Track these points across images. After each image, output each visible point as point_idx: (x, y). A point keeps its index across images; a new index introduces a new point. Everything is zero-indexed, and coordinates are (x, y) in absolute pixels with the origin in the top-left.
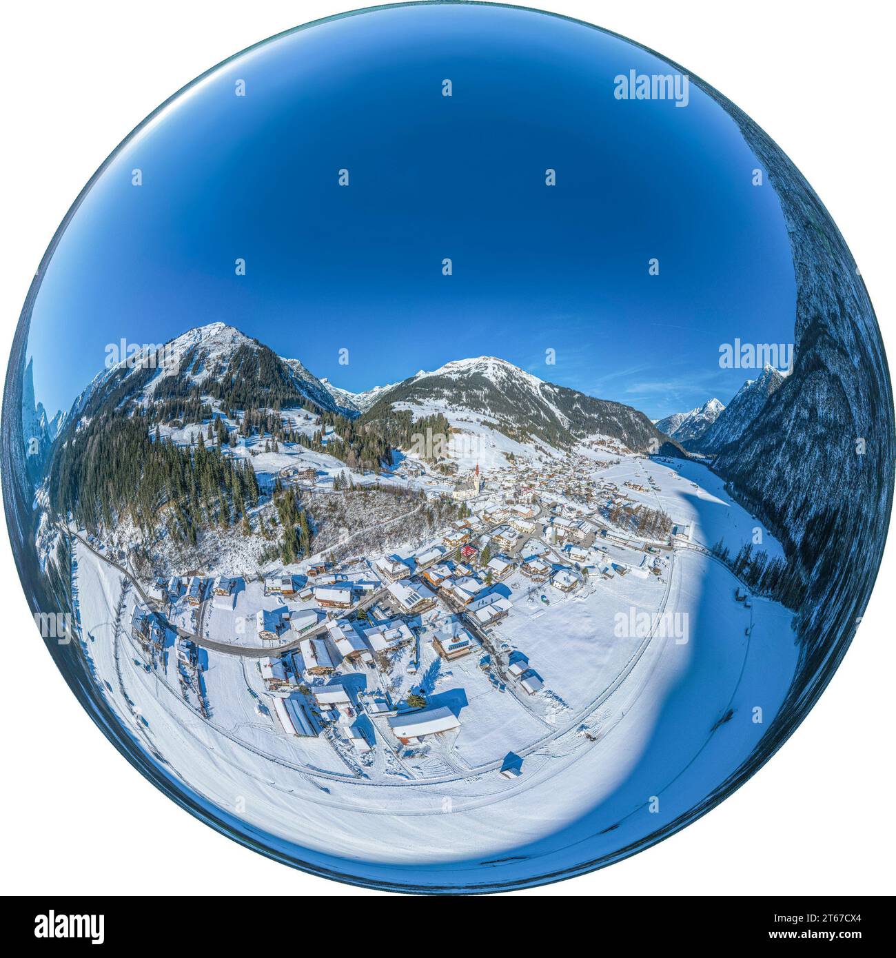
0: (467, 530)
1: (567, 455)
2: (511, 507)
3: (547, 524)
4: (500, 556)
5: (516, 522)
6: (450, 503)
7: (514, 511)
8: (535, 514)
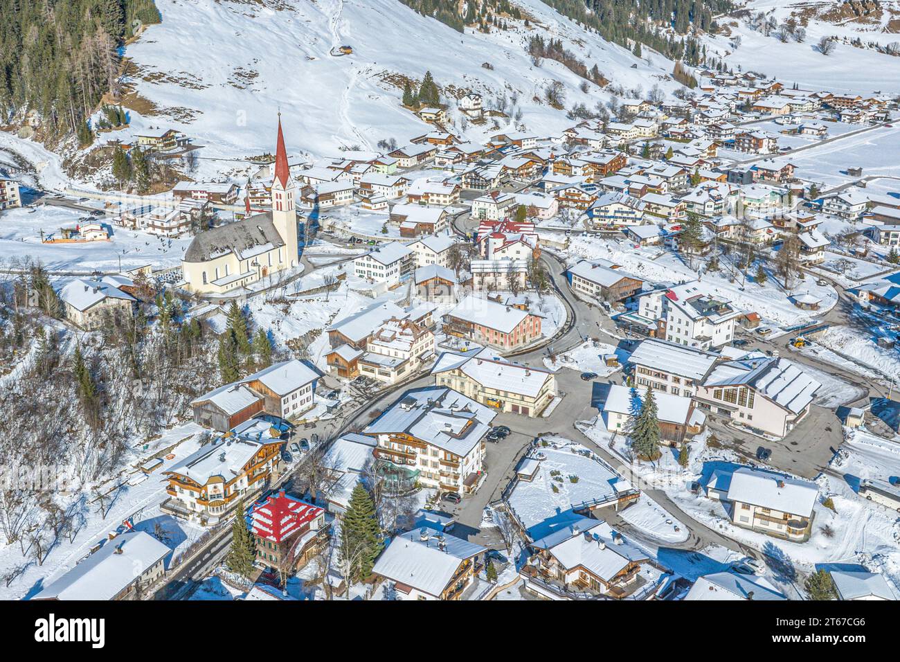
0: (265, 429)
1: (679, 75)
2: (443, 306)
3: (604, 372)
4: (423, 524)
5: (472, 368)
6: (174, 314)
7: (457, 326)
8: (549, 331)
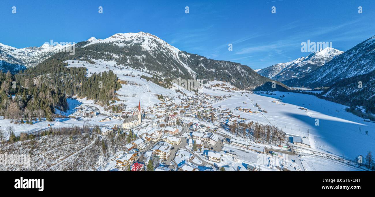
0: (134, 151)
1: (196, 94)
2: (164, 128)
3: (188, 137)
4: (161, 165)
5: (168, 138)
6: (120, 132)
7: (166, 131)
8: (180, 131)
